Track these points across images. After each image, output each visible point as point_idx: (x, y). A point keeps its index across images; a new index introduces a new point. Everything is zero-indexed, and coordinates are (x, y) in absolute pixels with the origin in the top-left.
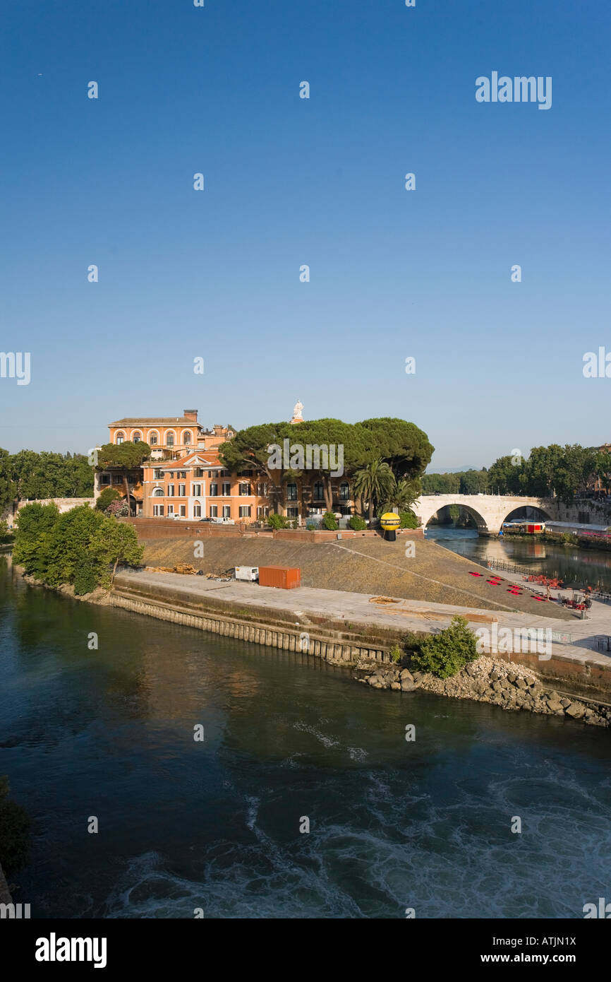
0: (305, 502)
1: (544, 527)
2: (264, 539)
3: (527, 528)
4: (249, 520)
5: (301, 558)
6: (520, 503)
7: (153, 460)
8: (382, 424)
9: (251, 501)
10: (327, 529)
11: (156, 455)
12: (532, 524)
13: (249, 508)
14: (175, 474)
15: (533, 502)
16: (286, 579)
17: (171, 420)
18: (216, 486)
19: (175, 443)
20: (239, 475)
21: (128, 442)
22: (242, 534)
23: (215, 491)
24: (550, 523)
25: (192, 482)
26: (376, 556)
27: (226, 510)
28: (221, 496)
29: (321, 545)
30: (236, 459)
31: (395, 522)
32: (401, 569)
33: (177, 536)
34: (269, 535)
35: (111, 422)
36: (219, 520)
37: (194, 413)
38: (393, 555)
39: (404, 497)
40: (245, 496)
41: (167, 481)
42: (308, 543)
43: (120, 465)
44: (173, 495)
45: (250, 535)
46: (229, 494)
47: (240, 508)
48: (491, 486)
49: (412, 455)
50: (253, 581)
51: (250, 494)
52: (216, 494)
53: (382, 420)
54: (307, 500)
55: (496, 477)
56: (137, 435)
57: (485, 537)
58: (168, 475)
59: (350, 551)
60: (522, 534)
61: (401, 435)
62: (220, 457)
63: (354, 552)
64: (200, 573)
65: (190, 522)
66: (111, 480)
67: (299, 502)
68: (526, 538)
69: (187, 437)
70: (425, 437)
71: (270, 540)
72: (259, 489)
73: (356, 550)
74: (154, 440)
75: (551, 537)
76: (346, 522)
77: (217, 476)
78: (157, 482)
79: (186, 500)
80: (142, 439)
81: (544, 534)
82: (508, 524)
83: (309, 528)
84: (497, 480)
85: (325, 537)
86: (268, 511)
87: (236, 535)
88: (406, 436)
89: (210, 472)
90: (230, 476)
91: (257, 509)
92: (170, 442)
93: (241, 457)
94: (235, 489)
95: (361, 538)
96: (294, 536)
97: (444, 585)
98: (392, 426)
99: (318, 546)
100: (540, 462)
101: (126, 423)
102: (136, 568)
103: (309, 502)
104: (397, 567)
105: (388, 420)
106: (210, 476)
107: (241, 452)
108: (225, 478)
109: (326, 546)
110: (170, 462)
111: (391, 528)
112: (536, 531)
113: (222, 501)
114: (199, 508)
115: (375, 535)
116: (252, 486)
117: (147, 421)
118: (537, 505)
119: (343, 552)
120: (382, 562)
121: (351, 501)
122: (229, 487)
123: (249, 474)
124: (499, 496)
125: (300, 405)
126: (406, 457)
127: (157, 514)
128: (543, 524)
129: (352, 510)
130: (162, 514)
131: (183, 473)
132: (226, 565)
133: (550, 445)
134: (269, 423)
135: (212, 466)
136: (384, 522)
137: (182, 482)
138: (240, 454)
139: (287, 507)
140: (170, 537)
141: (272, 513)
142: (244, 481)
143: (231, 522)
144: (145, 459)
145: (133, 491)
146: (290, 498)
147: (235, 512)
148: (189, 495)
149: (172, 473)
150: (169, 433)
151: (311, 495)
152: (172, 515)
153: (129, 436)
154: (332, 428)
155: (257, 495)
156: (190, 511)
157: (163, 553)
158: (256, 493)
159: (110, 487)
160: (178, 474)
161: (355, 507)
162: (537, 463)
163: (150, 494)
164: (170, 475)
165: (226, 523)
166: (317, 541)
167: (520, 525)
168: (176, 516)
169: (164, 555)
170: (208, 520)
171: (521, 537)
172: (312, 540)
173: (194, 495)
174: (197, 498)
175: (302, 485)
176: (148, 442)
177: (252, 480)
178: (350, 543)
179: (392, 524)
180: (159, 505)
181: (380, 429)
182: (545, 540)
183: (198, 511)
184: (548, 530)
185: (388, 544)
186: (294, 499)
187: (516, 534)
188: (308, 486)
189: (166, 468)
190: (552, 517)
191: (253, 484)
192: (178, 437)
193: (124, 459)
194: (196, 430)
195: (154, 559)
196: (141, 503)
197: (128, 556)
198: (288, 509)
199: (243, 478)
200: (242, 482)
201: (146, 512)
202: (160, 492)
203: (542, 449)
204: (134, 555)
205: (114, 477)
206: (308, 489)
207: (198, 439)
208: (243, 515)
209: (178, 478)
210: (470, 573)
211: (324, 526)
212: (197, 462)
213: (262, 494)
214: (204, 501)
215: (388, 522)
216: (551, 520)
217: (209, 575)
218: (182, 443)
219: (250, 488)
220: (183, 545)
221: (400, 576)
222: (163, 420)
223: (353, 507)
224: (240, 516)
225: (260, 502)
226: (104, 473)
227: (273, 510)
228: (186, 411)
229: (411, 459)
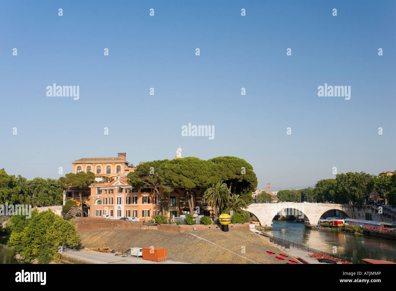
0: (181, 208)
1: (344, 222)
2: (153, 230)
3: (334, 223)
4: (148, 219)
5: (170, 242)
6: (330, 207)
7: (96, 182)
8: (224, 160)
9: (150, 207)
10: (187, 224)
11: (98, 180)
12: (336, 220)
13: (149, 211)
14: (108, 191)
15: (338, 207)
16: (157, 256)
17: (109, 159)
18: (130, 198)
19: (112, 172)
20: (143, 191)
21: (83, 172)
22: (141, 227)
23: (129, 201)
24: (347, 220)
25: (117, 195)
26: (213, 241)
27: (135, 213)
28: (132, 204)
29: (183, 234)
30: (137, 182)
31: (227, 220)
32: (226, 249)
33: (106, 229)
34: (155, 228)
35: (74, 160)
36: (130, 218)
37: (124, 155)
38: (223, 241)
39: (237, 204)
40: (146, 204)
41: (104, 195)
42: (176, 233)
43: (76, 186)
44: (106, 204)
45: (145, 228)
46: (136, 203)
47: (143, 211)
48: (315, 197)
49: (242, 179)
50: (140, 257)
51: (149, 203)
52: (130, 203)
53: (224, 157)
54: (182, 206)
55: (318, 192)
56: (89, 168)
57: (308, 228)
58: (104, 192)
59: (199, 238)
60: (331, 227)
61: (234, 166)
62: (128, 180)
63: (201, 238)
64: (113, 252)
65: (116, 220)
66: (73, 195)
67: (177, 207)
68: (333, 229)
69: (118, 169)
70: (252, 168)
71: (156, 231)
72: (154, 200)
73: (202, 237)
74: (99, 171)
75: (348, 229)
76: (200, 220)
77: (130, 192)
78: (98, 196)
79: (113, 207)
80: (92, 171)
81: (344, 226)
82: (323, 220)
83: (178, 223)
84: (318, 194)
85: (186, 229)
86: (158, 213)
87: (137, 228)
88: (237, 167)
89: (126, 190)
90: (137, 192)
91: (153, 211)
92: (109, 172)
93: (140, 180)
94: (140, 200)
95: (208, 230)
96: (169, 228)
97: (249, 260)
98: (229, 161)
99: (181, 235)
100: (342, 183)
101: (83, 161)
102: (78, 248)
103: (184, 207)
104: (224, 248)
105: (228, 158)
106: (126, 192)
107: (141, 177)
108: (134, 193)
109: (186, 234)
110: (106, 184)
111: (225, 223)
112: (339, 225)
113: (133, 207)
114: (120, 211)
115: (217, 228)
116: (150, 198)
117: (95, 159)
118: (340, 209)
119: (195, 238)
120: (215, 244)
121: (210, 207)
122: (136, 198)
123: (149, 190)
124: (316, 203)
125: (180, 149)
126: (239, 179)
127: (98, 215)
128: (343, 221)
129: (211, 212)
130: (100, 215)
131: (112, 190)
132: (128, 246)
133: (347, 172)
134: (153, 161)
135: (127, 186)
136: (221, 219)
137: (111, 196)
138: (140, 178)
139: (169, 211)
140: (102, 229)
141: (160, 214)
142: (146, 195)
143: (138, 219)
144: (93, 182)
145: (86, 202)
146: (171, 205)
147: (140, 213)
148: (115, 203)
149: (106, 190)
150: (108, 166)
151: (184, 204)
152: (105, 216)
153: (84, 169)
154: (191, 163)
155: (153, 203)
156: (116, 213)
157: (95, 239)
158: (153, 202)
159: (72, 199)
160: (109, 191)
162: (340, 183)
163: (94, 203)
164: (105, 192)
165: (134, 220)
166: (182, 231)
167: (330, 221)
168: (107, 216)
169: (96, 240)
170: (125, 219)
171: (330, 228)
172: (179, 231)
173: (118, 204)
174: (119, 205)
175: (179, 197)
176: (95, 173)
177: (151, 195)
178: (200, 233)
179: (226, 221)
180: (99, 210)
181: (222, 163)
182: (345, 230)
183: (120, 213)
184: (346, 224)
185: (223, 233)
186: (174, 205)
187: (327, 227)
188: (182, 198)
189: (103, 187)
190: (350, 216)
191: (151, 197)
192: (113, 169)
193: (78, 182)
194: (124, 165)
195: (90, 243)
196: (89, 208)
197: (69, 242)
198: (170, 212)
199: (145, 193)
200: (144, 195)
201: (92, 214)
202: (99, 202)
203: (342, 175)
204: (73, 241)
205: (75, 193)
206: (183, 200)
207: (125, 170)
208: (145, 215)
209: (109, 193)
210: (268, 252)
211: (186, 222)
212: (120, 184)
213: (156, 203)
214: (123, 207)
215: (223, 220)
216: (350, 218)
217: (117, 253)
218: (115, 172)
219: (149, 199)
220: (107, 234)
221: (224, 253)
222: (104, 159)
223: (211, 210)
224: (143, 216)
225: (154, 208)
226: (69, 190)
227: (161, 213)
228: (119, 154)
229: (241, 181)
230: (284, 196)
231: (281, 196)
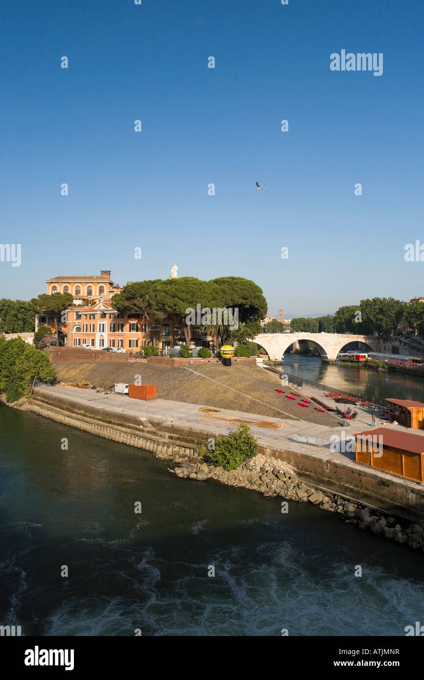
0: (175, 337)
1: (367, 356)
2: (141, 364)
3: (355, 358)
4: (135, 350)
5: (162, 378)
6: (351, 339)
7: (75, 305)
8: (228, 281)
9: (138, 336)
10: (183, 357)
11: (77, 302)
12: (358, 354)
13: (137, 341)
14: (88, 316)
15: (360, 338)
16: (146, 393)
17: (91, 278)
18: (114, 325)
19: (93, 294)
20: (131, 317)
21: (58, 293)
22: (127, 359)
23: (114, 328)
24: (371, 353)
25: (99, 322)
26: (212, 377)
27: (120, 342)
28: (117, 332)
29: (177, 368)
30: (123, 306)
31: (230, 352)
32: (227, 387)
33: (85, 361)
34: (144, 361)
35: (48, 279)
36: (115, 349)
37: (108, 273)
38: (225, 377)
39: (242, 334)
40: (134, 332)
41: (84, 321)
42: (169, 367)
43: (51, 310)
44: (87, 331)
45: (132, 361)
46: (122, 331)
47: (130, 341)
48: (334, 327)
49: (249, 304)
50: (126, 394)
51: (137, 331)
52: (114, 331)
53: (229, 278)
54: (177, 336)
55: (338, 320)
56: (66, 288)
57: (326, 363)
58: (83, 317)
59: (196, 373)
60: (351, 362)
61: (241, 289)
62: (112, 304)
63: (198, 374)
64: (94, 388)
65: (97, 351)
66: (47, 320)
67: (171, 337)
68: (354, 364)
69: (101, 290)
70: (261, 291)
71: (145, 364)
72: (144, 327)
73: (200, 372)
74: (78, 292)
75: (371, 364)
76: (198, 352)
77: (115, 318)
78: (77, 322)
79: (94, 335)
80: (69, 292)
81: (367, 361)
82: (342, 354)
83: (171, 356)
84: (339, 323)
85: (181, 363)
86: (148, 343)
87: (123, 360)
88: (244, 290)
89: (110, 315)
90: (123, 317)
91: (142, 341)
92: (90, 293)
93: (126, 304)
94: (127, 327)
95: (207, 364)
96: (160, 361)
97: (254, 399)
98: (234, 282)
99: (175, 369)
100: (367, 310)
101: (59, 280)
102: (54, 382)
103: (179, 337)
104: (225, 386)
105: (233, 278)
106: (110, 318)
107: (128, 300)
108: (120, 319)
109: (180, 369)
110: (86, 308)
111: (228, 356)
112: (361, 360)
113: (118, 335)
114: (103, 340)
115: (218, 361)
116: (139, 325)
117: (74, 278)
118: (363, 341)
119: (191, 373)
120: (215, 381)
121: (210, 337)
122: (122, 326)
123: (137, 316)
124: (336, 334)
125: (176, 267)
126: (245, 305)
127: (76, 345)
128: (366, 355)
129: (211, 343)
130: (79, 345)
131: (94, 315)
132: (112, 381)
133: (374, 298)
134: (143, 281)
135: (111, 310)
136: (222, 352)
137: (92, 322)
138: (127, 302)
139: (162, 341)
140: (81, 361)
141: (151, 344)
142: (134, 322)
143: (124, 351)
144: (70, 305)
145: (63, 328)
146: (164, 334)
147: (126, 343)
148: (97, 331)
149: (86, 315)
150: (89, 287)
151: (180, 332)
152: (84, 346)
153: (60, 289)
154: (188, 284)
155: (142, 332)
156: (97, 343)
157: (73, 373)
158: (142, 330)
159: (46, 325)
160: (90, 316)
161: (213, 341)
162: (364, 311)
163: (72, 330)
164: (85, 317)
165: (119, 351)
166: (176, 365)
167: (351, 355)
168: (87, 346)
169: (73, 374)
170: (108, 349)
171: (350, 364)
172: (172, 365)
173: (100, 331)
174: (102, 333)
175: (173, 325)
176: (74, 294)
177: (139, 321)
178: (197, 367)
179: (228, 354)
180: (78, 338)
181: (226, 285)
182: (367, 366)
183: (102, 342)
184: (369, 358)
185: (225, 368)
186: (168, 335)
187: (347, 361)
188: (177, 326)
189: (83, 312)
190: (374, 350)
191: (140, 324)
192: (95, 290)
193: (52, 305)
194: (108, 285)
195: (67, 377)
196: (66, 336)
197: (42, 375)
198: (163, 342)
199: (132, 319)
200: (132, 322)
201: (69, 343)
202: (78, 329)
203: (368, 301)
204: (47, 374)
205: (49, 318)
206: (177, 328)
207: (110, 292)
208: (132, 345)
209: (90, 319)
210: (276, 390)
211: (181, 355)
212: (102, 308)
213: (145, 331)
214: (106, 335)
215: (225, 352)
216: (374, 351)
217: (99, 389)
218: (98, 294)
219: (137, 326)
220: (87, 367)
221: (225, 392)
222: (85, 278)
223: (211, 341)
224: (130, 346)
225: (144, 337)
226: (42, 314)
227: (151, 342)
228: (102, 272)
229: (248, 307)
230: (298, 325)
231: (295, 324)
